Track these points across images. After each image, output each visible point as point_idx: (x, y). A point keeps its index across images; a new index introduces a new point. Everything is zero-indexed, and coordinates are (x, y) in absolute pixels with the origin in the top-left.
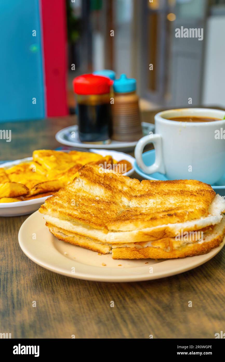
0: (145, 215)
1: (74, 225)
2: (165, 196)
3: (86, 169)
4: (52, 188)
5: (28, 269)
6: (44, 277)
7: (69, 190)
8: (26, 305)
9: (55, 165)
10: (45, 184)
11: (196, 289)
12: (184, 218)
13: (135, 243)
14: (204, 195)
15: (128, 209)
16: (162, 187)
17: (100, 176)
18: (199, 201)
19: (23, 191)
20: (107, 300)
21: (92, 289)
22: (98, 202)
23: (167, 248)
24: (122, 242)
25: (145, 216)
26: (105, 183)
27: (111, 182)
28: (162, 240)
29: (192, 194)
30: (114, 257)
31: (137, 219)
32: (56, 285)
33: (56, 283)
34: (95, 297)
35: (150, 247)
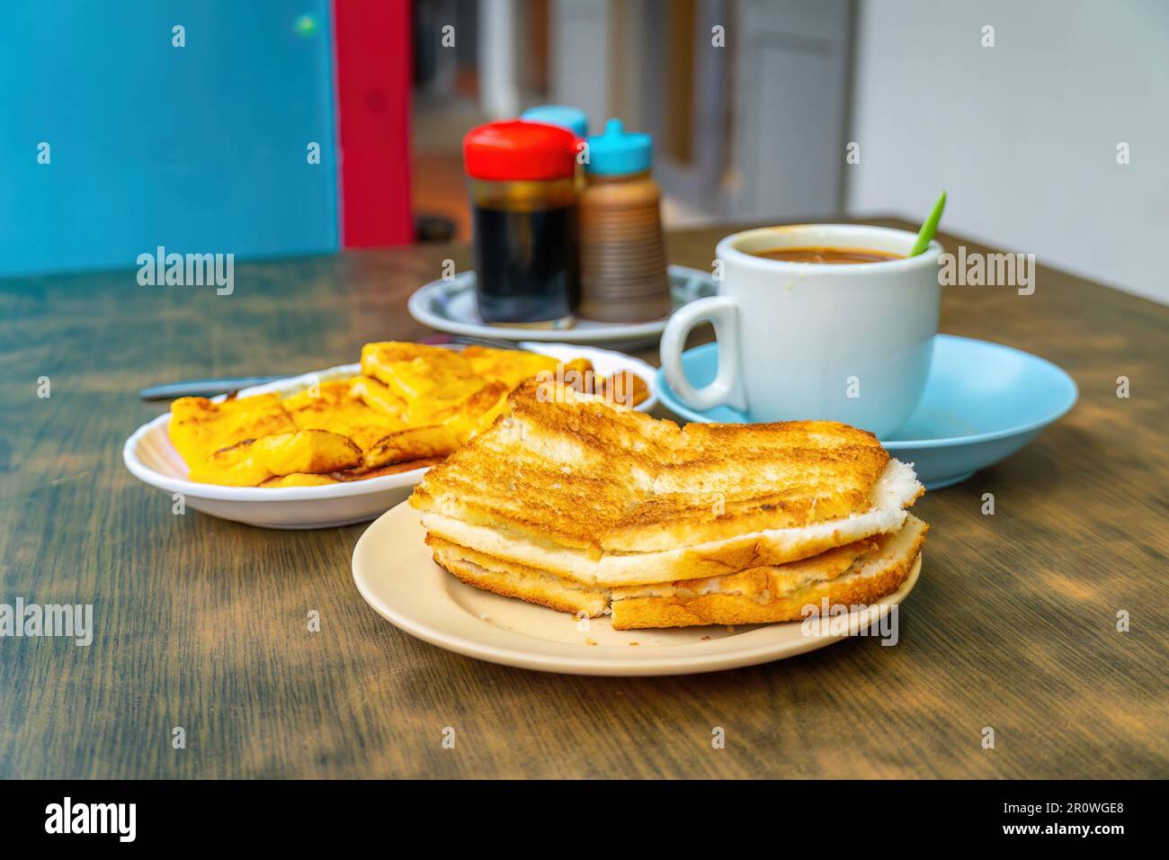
0: (700, 510)
1: (509, 538)
2: (753, 464)
3: (527, 392)
4: (425, 450)
5: (384, 658)
6: (432, 676)
7: (486, 447)
8: (395, 739)
9: (428, 385)
10: (407, 436)
11: (839, 699)
12: (807, 516)
13: (675, 583)
14: (856, 459)
15: (653, 499)
16: (743, 441)
17: (568, 413)
18: (843, 474)
19: (347, 457)
20: (606, 725)
21: (565, 703)
22: (569, 479)
23: (761, 593)
24: (641, 579)
25: (702, 512)
26: (584, 430)
27: (600, 428)
28: (747, 571)
29: (824, 457)
30: (616, 626)
31: (681, 519)
32: (467, 693)
33: (465, 688)
34: (574, 719)
35: (716, 593)
